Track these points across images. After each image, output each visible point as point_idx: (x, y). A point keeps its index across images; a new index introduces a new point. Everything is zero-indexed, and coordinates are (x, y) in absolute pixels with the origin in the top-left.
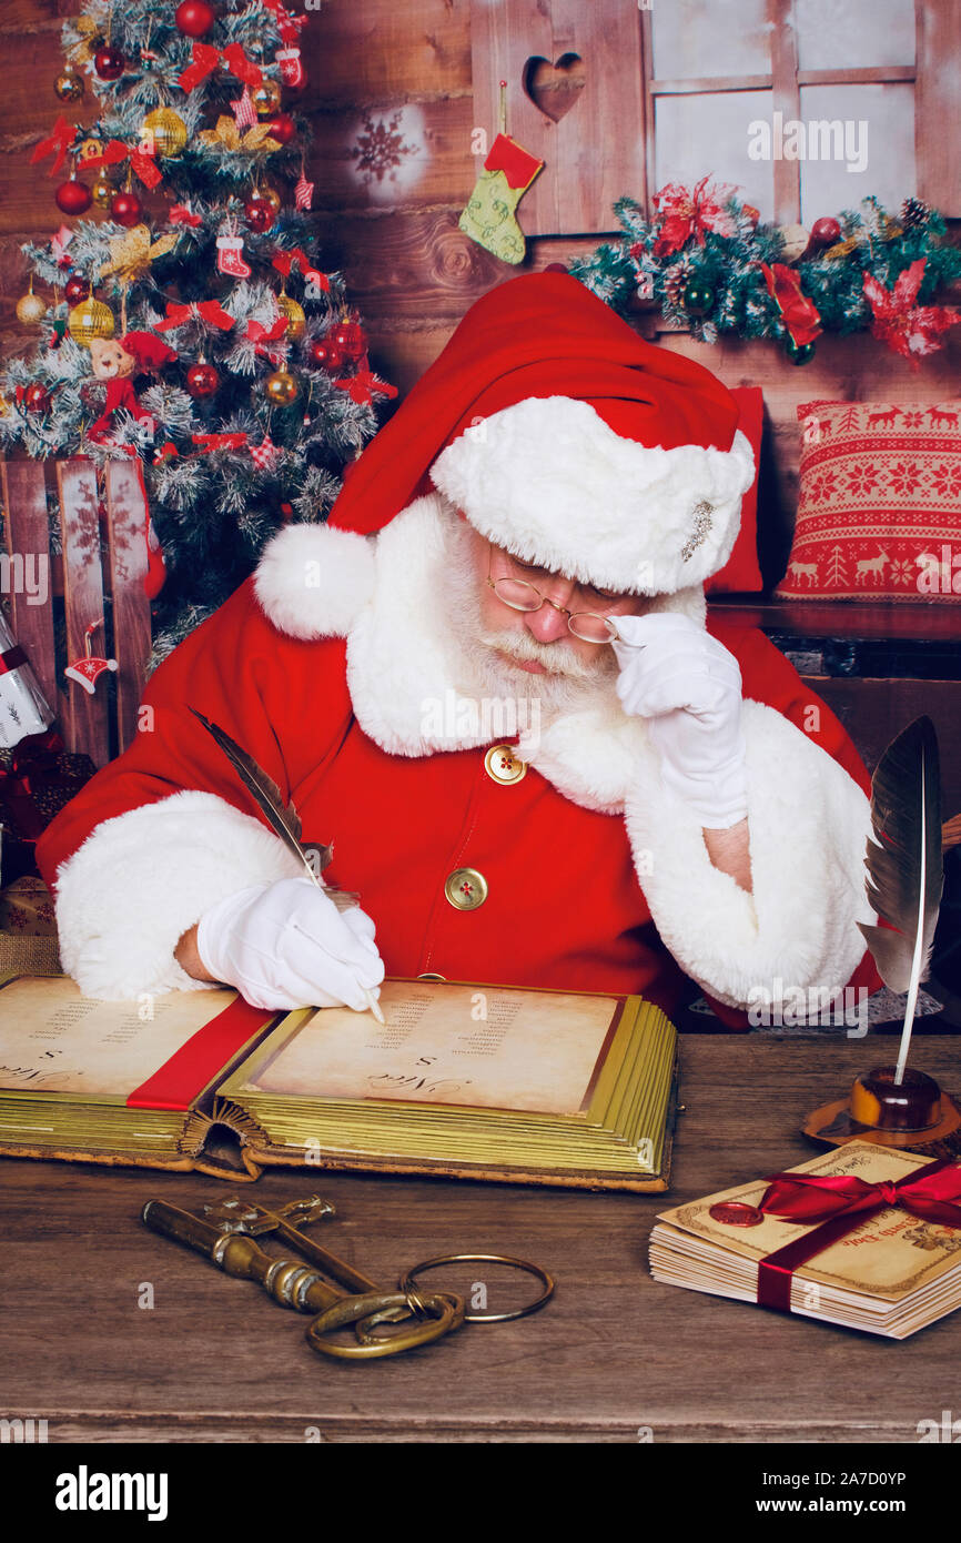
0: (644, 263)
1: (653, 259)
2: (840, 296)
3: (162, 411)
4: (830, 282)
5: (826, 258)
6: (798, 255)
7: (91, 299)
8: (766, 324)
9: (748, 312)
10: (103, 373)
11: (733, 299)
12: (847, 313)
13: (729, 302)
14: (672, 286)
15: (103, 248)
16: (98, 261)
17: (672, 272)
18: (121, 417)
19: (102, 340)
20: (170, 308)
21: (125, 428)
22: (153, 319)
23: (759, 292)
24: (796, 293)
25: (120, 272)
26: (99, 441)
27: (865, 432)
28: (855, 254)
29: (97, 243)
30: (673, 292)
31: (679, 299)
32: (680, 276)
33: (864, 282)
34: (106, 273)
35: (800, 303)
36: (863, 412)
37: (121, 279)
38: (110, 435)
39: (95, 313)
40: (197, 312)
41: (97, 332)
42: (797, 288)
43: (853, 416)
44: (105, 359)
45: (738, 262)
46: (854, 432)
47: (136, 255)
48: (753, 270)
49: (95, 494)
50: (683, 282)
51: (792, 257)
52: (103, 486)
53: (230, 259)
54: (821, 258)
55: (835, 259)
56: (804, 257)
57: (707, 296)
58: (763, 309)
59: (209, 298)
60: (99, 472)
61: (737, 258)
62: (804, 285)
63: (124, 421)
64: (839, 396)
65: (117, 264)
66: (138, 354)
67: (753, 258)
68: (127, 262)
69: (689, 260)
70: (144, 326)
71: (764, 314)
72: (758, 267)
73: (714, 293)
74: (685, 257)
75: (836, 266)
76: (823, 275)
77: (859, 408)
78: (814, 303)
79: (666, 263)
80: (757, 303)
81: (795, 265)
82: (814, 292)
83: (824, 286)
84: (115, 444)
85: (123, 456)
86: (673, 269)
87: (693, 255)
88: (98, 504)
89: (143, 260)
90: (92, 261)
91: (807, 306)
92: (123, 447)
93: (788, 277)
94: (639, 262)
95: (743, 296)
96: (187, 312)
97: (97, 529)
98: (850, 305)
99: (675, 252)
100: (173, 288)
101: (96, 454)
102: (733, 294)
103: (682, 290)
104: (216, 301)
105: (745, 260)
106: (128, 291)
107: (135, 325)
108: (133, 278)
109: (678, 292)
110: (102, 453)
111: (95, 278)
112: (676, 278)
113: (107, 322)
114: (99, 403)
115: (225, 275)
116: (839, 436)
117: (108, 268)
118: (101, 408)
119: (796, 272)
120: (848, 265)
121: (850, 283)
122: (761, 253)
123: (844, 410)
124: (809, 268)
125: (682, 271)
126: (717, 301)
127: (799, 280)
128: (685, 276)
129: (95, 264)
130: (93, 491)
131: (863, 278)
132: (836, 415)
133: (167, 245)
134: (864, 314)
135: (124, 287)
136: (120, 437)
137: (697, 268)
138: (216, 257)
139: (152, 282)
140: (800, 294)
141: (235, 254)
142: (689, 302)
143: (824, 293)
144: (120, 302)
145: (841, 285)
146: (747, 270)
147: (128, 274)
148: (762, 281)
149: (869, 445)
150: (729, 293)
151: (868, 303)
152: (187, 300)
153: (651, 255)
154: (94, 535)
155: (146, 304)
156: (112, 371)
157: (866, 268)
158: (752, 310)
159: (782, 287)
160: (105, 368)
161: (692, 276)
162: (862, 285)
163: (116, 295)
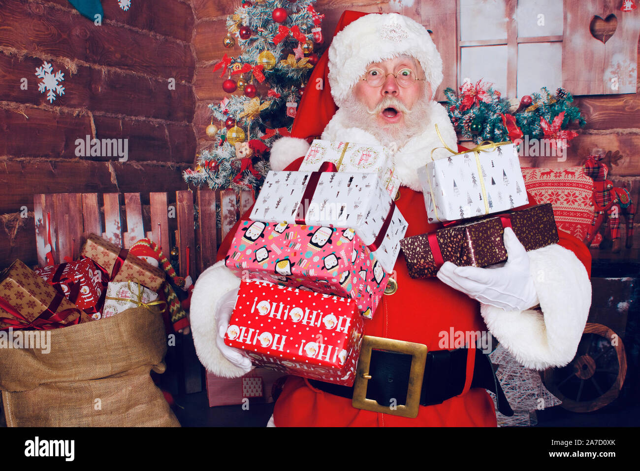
0: (455, 114)
1: (459, 112)
2: (531, 126)
3: (263, 171)
4: (527, 120)
5: (526, 111)
6: (515, 110)
7: (236, 126)
8: (502, 137)
9: (495, 133)
10: (239, 156)
11: (490, 128)
12: (534, 133)
13: (488, 129)
14: (466, 123)
15: (241, 106)
16: (239, 111)
17: (466, 117)
18: (247, 174)
19: (240, 143)
20: (267, 130)
21: (248, 178)
22: (260, 135)
23: (500, 125)
24: (514, 125)
25: (248, 116)
26: (237, 183)
27: (538, 179)
28: (537, 110)
29: (238, 104)
30: (466, 125)
31: (468, 128)
32: (469, 119)
33: (541, 121)
34: (242, 116)
35: (515, 129)
36: (538, 172)
37: (248, 119)
38: (242, 180)
39: (237, 132)
40: (278, 132)
41: (238, 140)
42: (514, 123)
43: (535, 173)
44: (240, 151)
45: (492, 113)
46: (535, 179)
47: (254, 109)
48: (498, 116)
49: (235, 204)
50: (470, 122)
51: (513, 111)
52: (239, 201)
53: (292, 111)
54: (524, 111)
55: (529, 112)
56: (518, 111)
57: (479, 126)
58: (501, 132)
59: (283, 126)
60: (237, 195)
61: (492, 111)
62: (517, 122)
63: (248, 175)
64: (529, 165)
65: (246, 113)
66: (254, 149)
67: (498, 111)
68: (250, 112)
69: (473, 113)
70: (257, 137)
71: (501, 134)
72: (500, 115)
73: (482, 125)
74: (472, 111)
75: (530, 114)
76: (525, 118)
77: (537, 170)
78: (521, 128)
79: (464, 114)
80: (499, 129)
81: (514, 114)
82: (521, 125)
83: (525, 122)
84: (244, 184)
85: (247, 189)
86: (467, 116)
87: (474, 110)
88: (236, 208)
89: (257, 111)
90: (237, 111)
91: (518, 130)
92: (247, 185)
93: (511, 119)
94: (454, 113)
95: (494, 126)
96: (274, 132)
97: (236, 218)
98: (535, 130)
99: (467, 109)
100: (268, 122)
101: (236, 188)
102: (490, 126)
103: (470, 124)
104: (285, 128)
105: (495, 112)
106: (250, 123)
107: (253, 137)
108: (253, 118)
109: (468, 125)
110: (239, 187)
111: (237, 119)
112: (468, 120)
113: (242, 136)
114: (238, 167)
115: (289, 117)
116: (529, 181)
117: (243, 114)
118: (239, 170)
119: (514, 117)
120: (534, 114)
121: (535, 121)
122: (501, 109)
123: (532, 170)
124: (519, 115)
125: (470, 117)
126: (483, 128)
127: (515, 120)
128: (471, 119)
129: (238, 113)
130: (235, 202)
131: (540, 119)
132: (528, 173)
133: (267, 105)
134: (540, 133)
135: (249, 122)
136: (246, 182)
137: (476, 115)
138: (286, 110)
139: (260, 120)
140: (516, 126)
141: (293, 109)
142: (472, 129)
143: (524, 125)
144: (248, 128)
145: (532, 122)
146: (495, 116)
147: (251, 117)
148: (501, 121)
149: (540, 184)
150: (488, 125)
151: (542, 129)
152: (274, 127)
153: (458, 111)
154: (234, 220)
155: (258, 129)
156: (243, 155)
157: (541, 115)
158: (497, 132)
159: (509, 123)
160: (241, 154)
161: (474, 119)
162: (540, 122)
163: (246, 125)
